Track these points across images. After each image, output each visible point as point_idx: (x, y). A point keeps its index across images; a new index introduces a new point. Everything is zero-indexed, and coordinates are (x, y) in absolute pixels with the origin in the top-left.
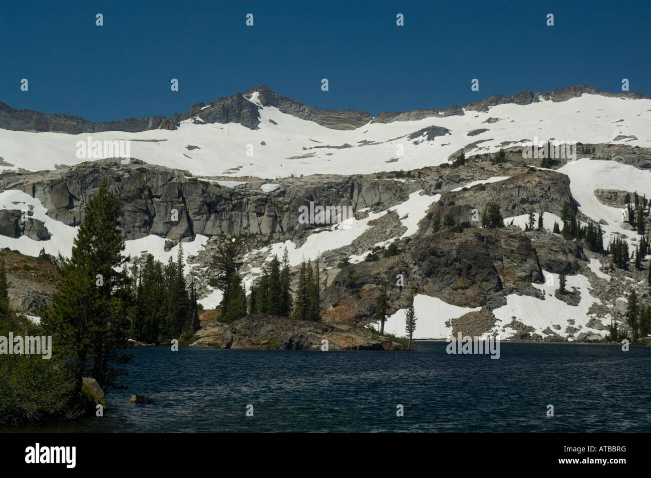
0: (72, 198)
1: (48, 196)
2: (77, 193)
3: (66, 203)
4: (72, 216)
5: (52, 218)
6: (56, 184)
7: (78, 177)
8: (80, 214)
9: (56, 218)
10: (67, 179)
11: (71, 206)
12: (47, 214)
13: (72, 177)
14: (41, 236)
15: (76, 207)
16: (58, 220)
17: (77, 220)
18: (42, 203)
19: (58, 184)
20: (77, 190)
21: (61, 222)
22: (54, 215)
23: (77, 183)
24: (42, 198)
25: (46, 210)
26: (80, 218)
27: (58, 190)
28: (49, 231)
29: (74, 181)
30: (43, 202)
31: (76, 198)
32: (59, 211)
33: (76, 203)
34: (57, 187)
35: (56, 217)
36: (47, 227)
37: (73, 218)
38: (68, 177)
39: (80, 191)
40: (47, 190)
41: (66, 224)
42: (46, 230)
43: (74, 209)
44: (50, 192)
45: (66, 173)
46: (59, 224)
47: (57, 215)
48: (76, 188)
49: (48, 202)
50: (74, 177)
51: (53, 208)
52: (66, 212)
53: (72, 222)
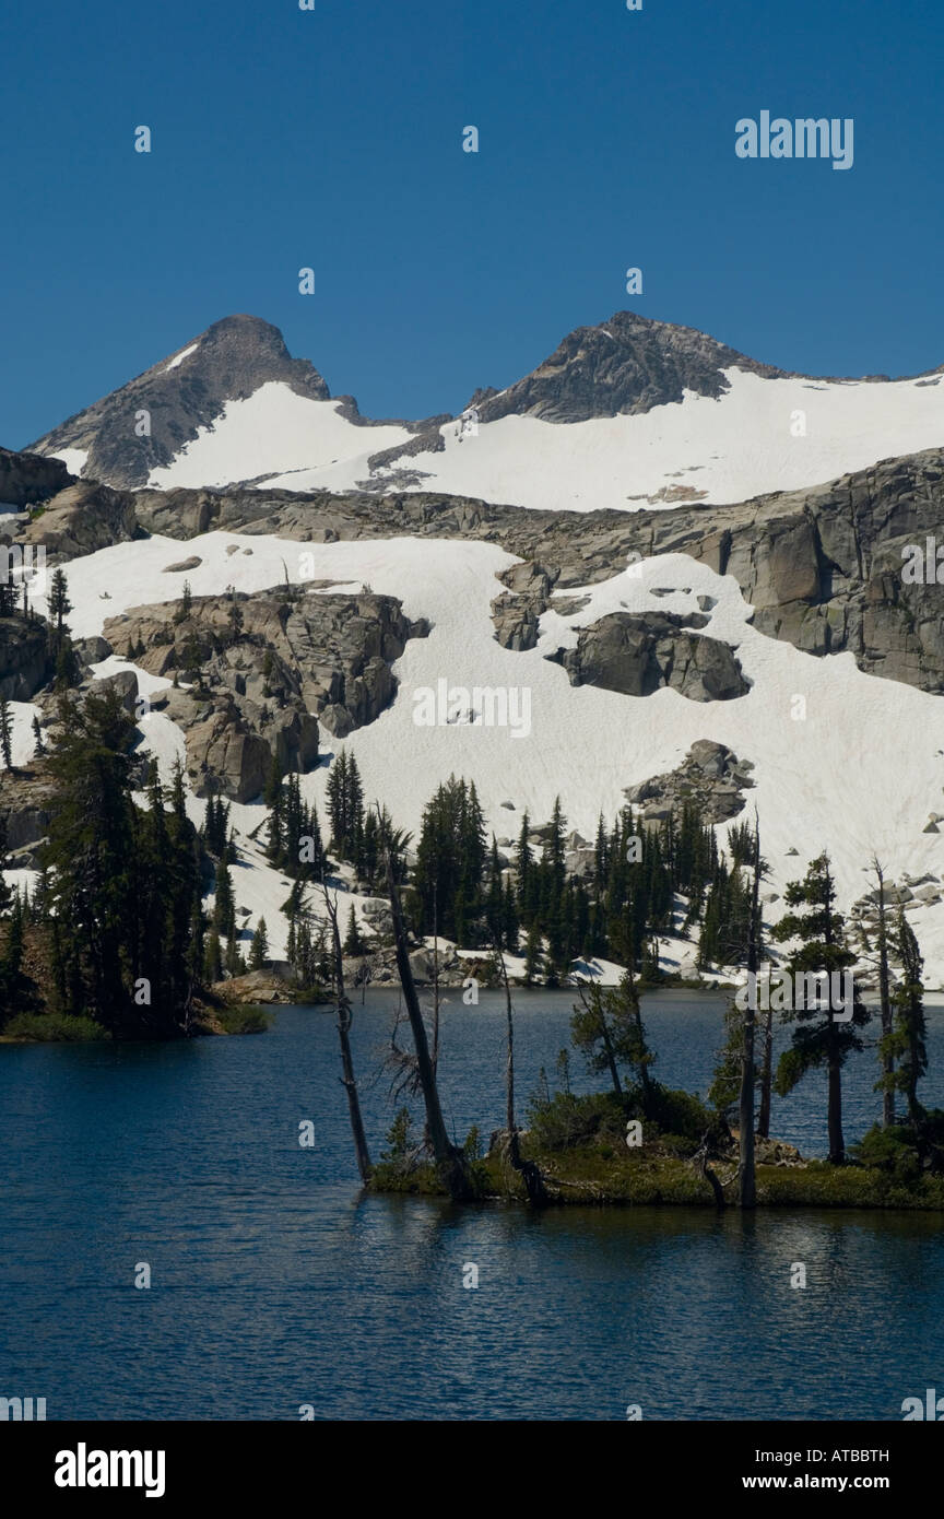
0: (826, 570)
1: (763, 566)
2: (844, 552)
3: (806, 587)
4: (822, 622)
5: (765, 633)
6: (783, 532)
7: (850, 505)
8: (846, 618)
9: (778, 632)
10: (819, 515)
11: (821, 594)
12: (750, 621)
13: (833, 506)
14: (718, 685)
15: (838, 595)
16: (781, 639)
17: (835, 636)
18: (743, 590)
19: (791, 530)
20: (846, 544)
21: (788, 644)
22: (772, 623)
23: (847, 525)
24: (746, 573)
25: (750, 610)
26: (846, 628)
27: (788, 547)
28: (746, 671)
29: (839, 519)
30: (745, 585)
31: (838, 568)
32: (786, 611)
33: (838, 585)
34: (784, 540)
35: (777, 629)
36: (742, 662)
37: (822, 630)
38: (824, 507)
39: (853, 546)
40: (761, 549)
41: (802, 649)
42: (738, 666)
43: (832, 604)
44: (767, 555)
45: (819, 498)
46: (783, 650)
47: (780, 622)
48: (843, 539)
49: (760, 584)
50: (839, 508)
51: (770, 603)
52: (806, 612)
53: (821, 642)
